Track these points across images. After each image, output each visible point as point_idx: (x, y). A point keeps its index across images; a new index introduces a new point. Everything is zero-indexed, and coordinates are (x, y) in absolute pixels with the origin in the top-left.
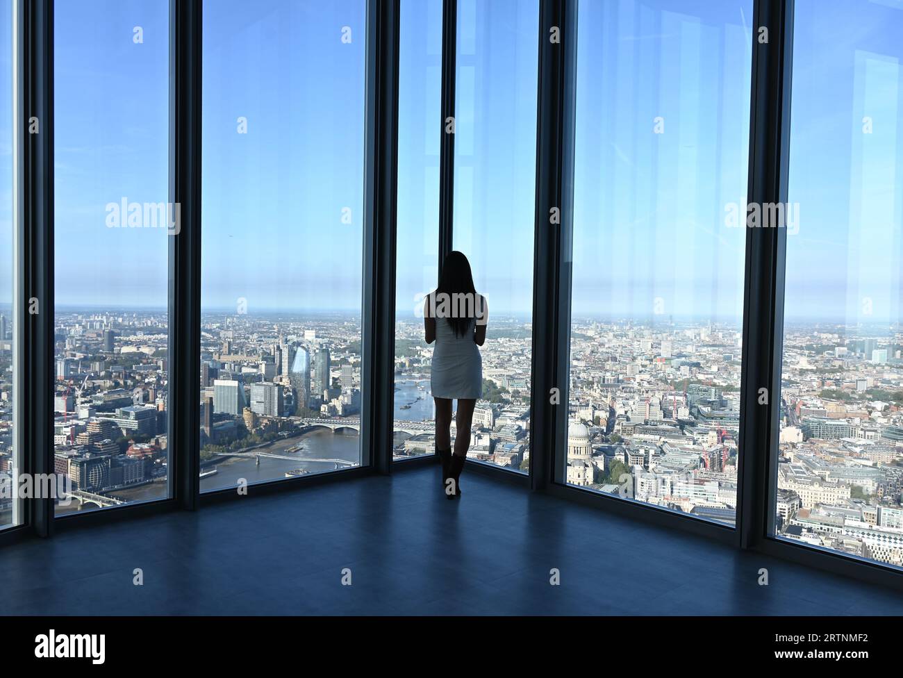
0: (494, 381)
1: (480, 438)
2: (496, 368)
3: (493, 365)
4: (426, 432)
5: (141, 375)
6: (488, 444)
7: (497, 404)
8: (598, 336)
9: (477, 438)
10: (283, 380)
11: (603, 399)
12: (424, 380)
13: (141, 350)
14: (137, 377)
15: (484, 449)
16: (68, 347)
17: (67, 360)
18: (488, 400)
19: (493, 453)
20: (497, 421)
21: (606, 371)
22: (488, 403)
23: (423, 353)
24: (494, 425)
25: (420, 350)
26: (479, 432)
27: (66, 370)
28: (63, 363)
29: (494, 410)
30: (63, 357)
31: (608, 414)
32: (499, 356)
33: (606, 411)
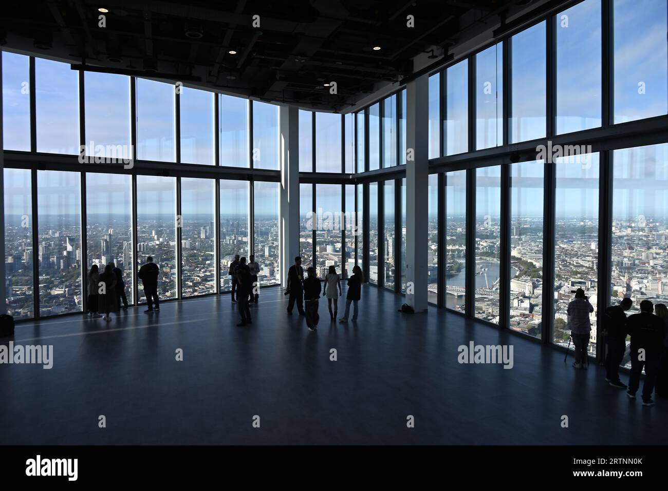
0: (534, 263)
1: (522, 302)
2: (536, 254)
3: (533, 252)
4: (482, 296)
5: (308, 255)
6: (528, 306)
7: (536, 279)
8: (618, 231)
9: (520, 302)
10: (389, 260)
11: (621, 278)
12: (482, 261)
13: (308, 240)
14: (306, 257)
15: (525, 309)
16: (270, 239)
17: (269, 246)
18: (529, 276)
19: (531, 313)
20: (535, 291)
21: (625, 257)
22: (529, 278)
23: (481, 243)
24: (533, 293)
25: (480, 241)
26: (522, 298)
27: (269, 253)
28: (268, 248)
29: (533, 283)
30: (267, 244)
31: (625, 289)
32: (538, 245)
33: (624, 287)
